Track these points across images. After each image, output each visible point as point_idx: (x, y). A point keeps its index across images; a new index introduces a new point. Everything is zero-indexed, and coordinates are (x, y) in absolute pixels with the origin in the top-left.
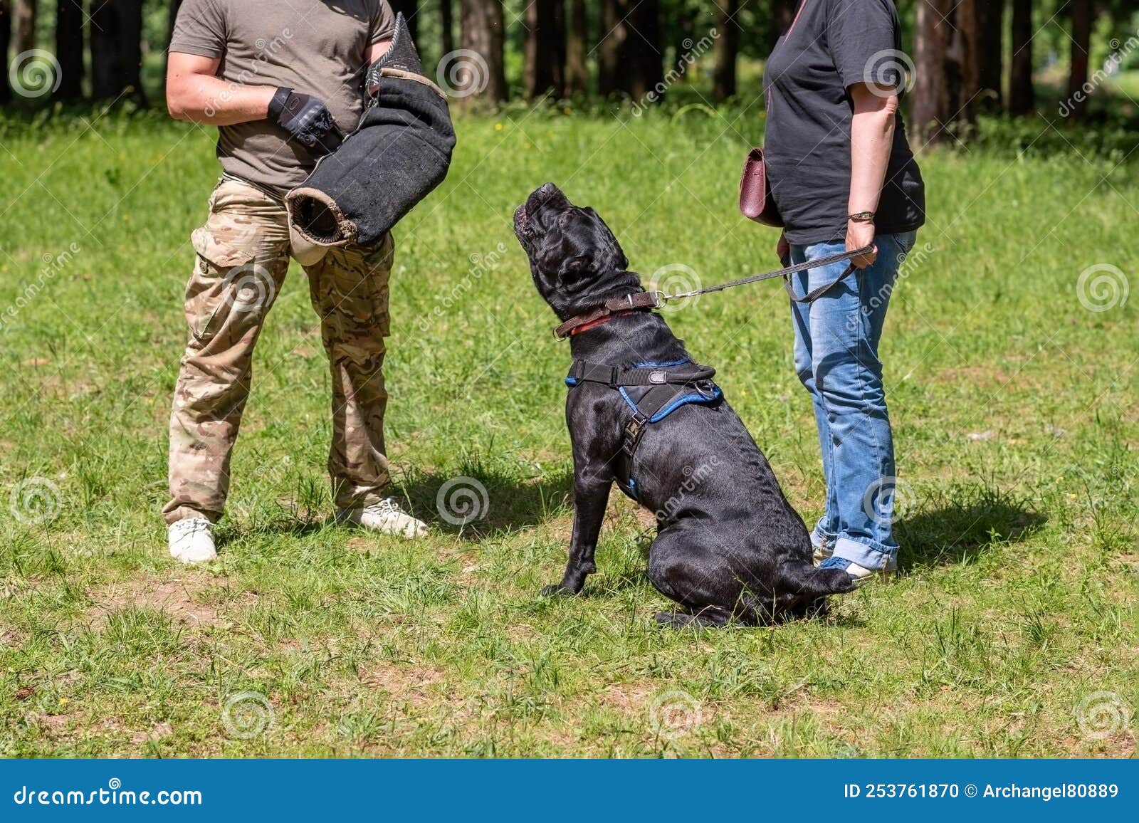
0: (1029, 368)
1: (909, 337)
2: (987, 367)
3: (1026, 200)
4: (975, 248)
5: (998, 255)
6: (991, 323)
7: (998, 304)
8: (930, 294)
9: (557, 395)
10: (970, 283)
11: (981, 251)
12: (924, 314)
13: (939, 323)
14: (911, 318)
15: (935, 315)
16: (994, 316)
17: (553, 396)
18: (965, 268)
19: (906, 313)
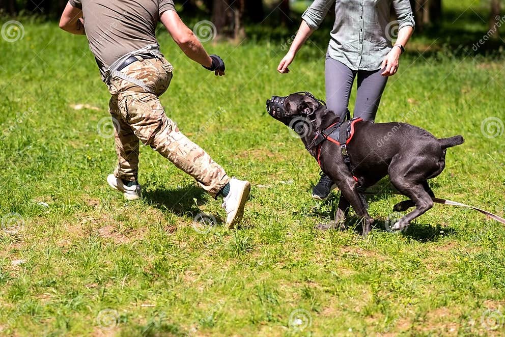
0: (283, 150)
1: (223, 134)
2: (263, 150)
3: (272, 65)
4: (250, 90)
5: (261, 93)
6: (261, 127)
7: (263, 117)
8: (230, 112)
9: (53, 166)
10: (249, 107)
11: (253, 91)
12: (229, 123)
13: (238, 128)
14: (223, 125)
15: (235, 123)
16: (263, 124)
17: (51, 167)
18: (246, 99)
19: (221, 122)
